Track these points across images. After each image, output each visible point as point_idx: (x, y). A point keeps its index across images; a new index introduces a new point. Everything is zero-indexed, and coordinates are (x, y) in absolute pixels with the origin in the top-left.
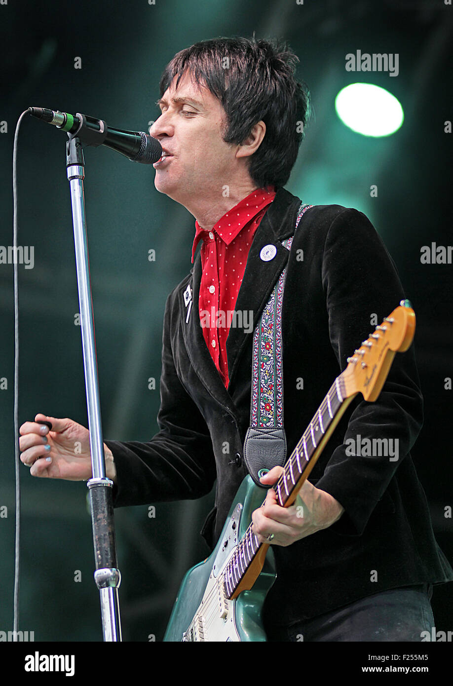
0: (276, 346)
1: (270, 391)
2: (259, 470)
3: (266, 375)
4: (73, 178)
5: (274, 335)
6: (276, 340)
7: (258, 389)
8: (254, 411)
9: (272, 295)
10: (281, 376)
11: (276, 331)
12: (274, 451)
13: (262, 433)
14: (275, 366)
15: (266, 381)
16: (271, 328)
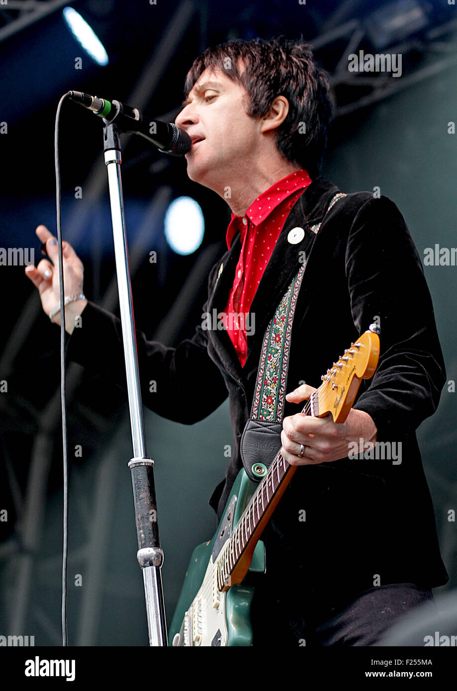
0: (285, 340)
1: (273, 384)
2: (254, 464)
3: (272, 368)
4: (111, 162)
5: (285, 328)
6: (286, 333)
7: (262, 382)
8: (256, 403)
9: (289, 287)
10: (286, 370)
11: (287, 324)
12: (270, 445)
13: (261, 426)
14: (281, 360)
15: (271, 374)
16: (283, 321)
